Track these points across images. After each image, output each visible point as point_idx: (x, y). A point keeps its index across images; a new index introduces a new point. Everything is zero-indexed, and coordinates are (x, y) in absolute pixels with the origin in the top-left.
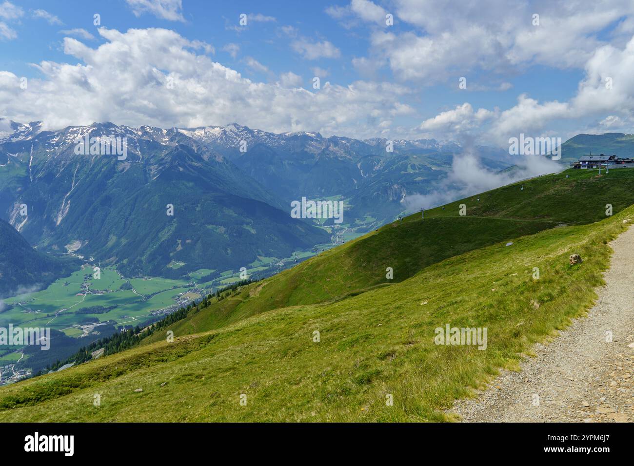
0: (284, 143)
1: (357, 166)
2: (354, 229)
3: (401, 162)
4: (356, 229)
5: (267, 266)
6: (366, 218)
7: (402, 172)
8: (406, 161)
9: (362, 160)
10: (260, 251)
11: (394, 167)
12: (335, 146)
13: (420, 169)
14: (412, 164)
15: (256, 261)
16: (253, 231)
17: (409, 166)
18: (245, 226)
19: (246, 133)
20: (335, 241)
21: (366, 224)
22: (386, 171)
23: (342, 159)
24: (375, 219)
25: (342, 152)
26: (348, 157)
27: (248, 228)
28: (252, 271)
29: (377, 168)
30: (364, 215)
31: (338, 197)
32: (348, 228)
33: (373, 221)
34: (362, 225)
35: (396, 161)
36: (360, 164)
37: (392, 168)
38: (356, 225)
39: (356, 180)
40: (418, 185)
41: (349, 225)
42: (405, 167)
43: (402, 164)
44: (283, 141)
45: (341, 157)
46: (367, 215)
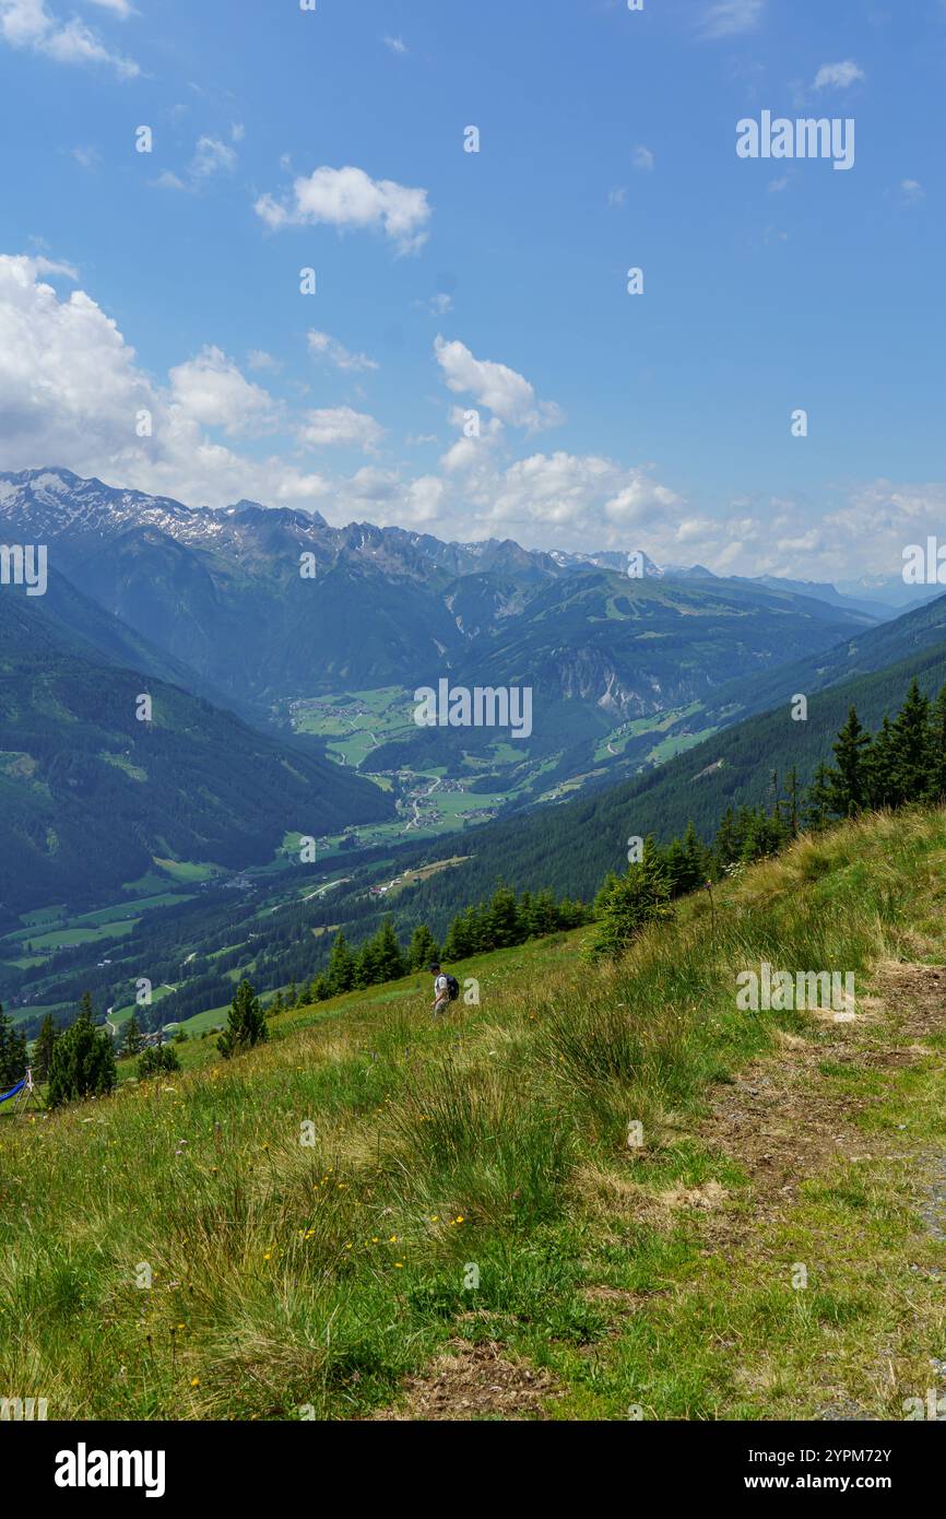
0: (218, 532)
1: (443, 604)
2: (461, 781)
3: (583, 594)
4: (470, 782)
5: (192, 892)
6: (496, 749)
7: (592, 619)
8: (598, 588)
9: (459, 585)
10: (162, 841)
11: (564, 605)
12: (376, 546)
13: (642, 612)
14: (616, 597)
15: (149, 874)
16: (138, 774)
17: (610, 603)
18: (107, 756)
19: (96, 498)
20: (411, 817)
21: (498, 768)
22: (540, 617)
23: (398, 582)
24: (527, 755)
25: (398, 563)
26: (416, 576)
27: (118, 762)
28: (139, 909)
29: (504, 612)
30: (489, 741)
31: (392, 693)
32: (444, 777)
33: (520, 759)
34: (484, 771)
35: (565, 590)
36: (452, 599)
37: (557, 609)
38: (466, 772)
39: (444, 644)
40: (649, 651)
41: (444, 770)
42: (598, 606)
43: (587, 597)
44: (213, 527)
45: (395, 577)
46: (498, 742)
